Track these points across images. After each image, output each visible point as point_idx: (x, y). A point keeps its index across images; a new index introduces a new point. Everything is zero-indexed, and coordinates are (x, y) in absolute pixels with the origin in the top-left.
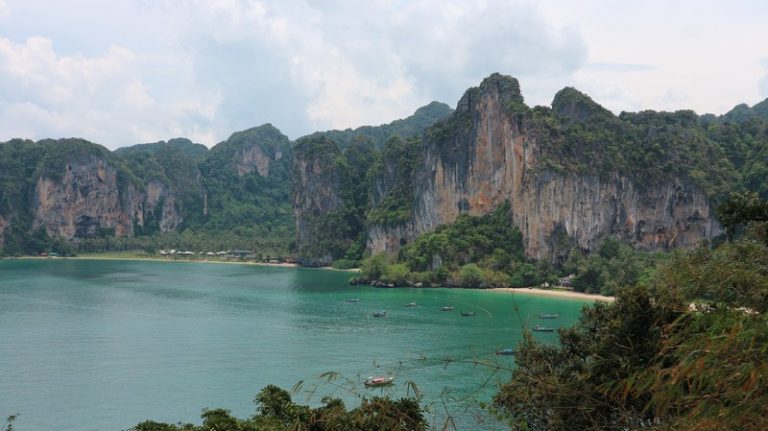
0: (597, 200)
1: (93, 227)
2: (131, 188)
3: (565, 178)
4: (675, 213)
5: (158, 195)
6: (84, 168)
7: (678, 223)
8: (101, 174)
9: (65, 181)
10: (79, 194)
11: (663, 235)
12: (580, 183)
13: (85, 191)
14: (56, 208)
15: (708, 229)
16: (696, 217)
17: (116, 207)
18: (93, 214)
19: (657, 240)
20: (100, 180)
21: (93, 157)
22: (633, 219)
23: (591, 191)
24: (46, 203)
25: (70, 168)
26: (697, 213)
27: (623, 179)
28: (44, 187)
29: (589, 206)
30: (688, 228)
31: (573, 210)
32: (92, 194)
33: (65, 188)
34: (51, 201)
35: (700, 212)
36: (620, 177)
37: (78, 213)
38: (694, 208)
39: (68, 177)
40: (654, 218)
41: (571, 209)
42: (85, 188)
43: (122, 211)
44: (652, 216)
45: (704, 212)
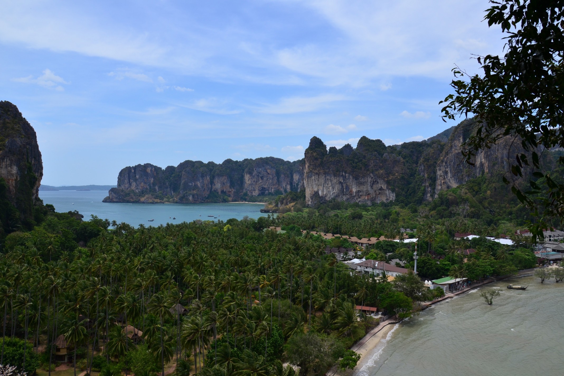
0: (333, 183)
1: (267, 192)
2: (282, 176)
3: (319, 176)
4: (374, 188)
5: (297, 178)
6: (261, 169)
7: (375, 191)
8: (269, 171)
9: (254, 174)
10: (260, 179)
11: (369, 196)
12: (325, 177)
13: (262, 178)
14: (251, 184)
15: (388, 194)
16: (381, 189)
17: (276, 183)
18: (266, 187)
19: (366, 198)
20: (268, 174)
21: (265, 165)
22: (354, 190)
23: (330, 180)
24: (248, 182)
25: (255, 169)
26: (382, 187)
27: (347, 175)
28: (247, 177)
29: (330, 185)
30: (380, 193)
31: (324, 187)
32: (265, 179)
33: (254, 177)
34: (250, 182)
35: (383, 187)
36: (346, 174)
37: (260, 186)
38: (380, 185)
39: (255, 173)
40: (365, 189)
41: (322, 186)
42: (263, 176)
43: (279, 185)
44: (364, 188)
45: (384, 187)
